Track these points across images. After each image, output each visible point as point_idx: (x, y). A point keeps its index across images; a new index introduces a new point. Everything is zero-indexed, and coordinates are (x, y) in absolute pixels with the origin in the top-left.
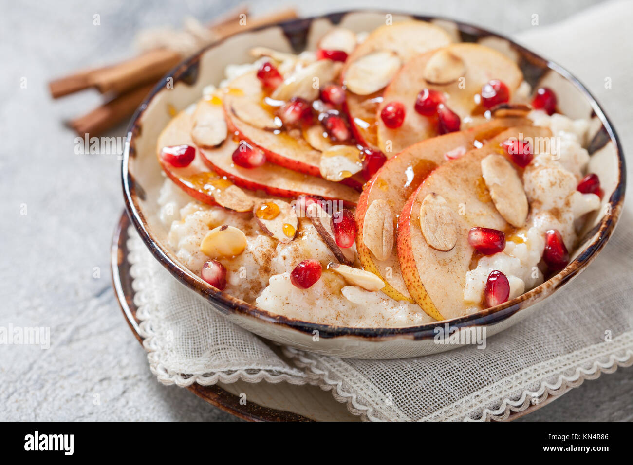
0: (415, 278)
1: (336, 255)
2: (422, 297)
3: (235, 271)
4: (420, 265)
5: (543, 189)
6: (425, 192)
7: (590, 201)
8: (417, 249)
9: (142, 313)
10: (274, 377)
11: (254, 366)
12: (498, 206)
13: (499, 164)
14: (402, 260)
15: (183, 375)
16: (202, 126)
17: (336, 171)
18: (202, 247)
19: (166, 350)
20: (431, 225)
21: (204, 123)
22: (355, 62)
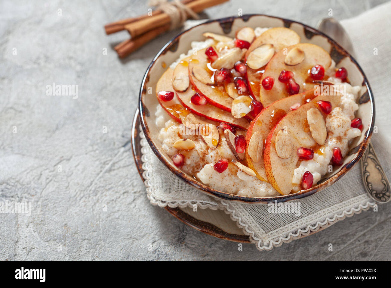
0: (271, 172)
1: (235, 156)
2: (273, 182)
3: (189, 158)
4: (273, 166)
5: (334, 128)
6: (279, 129)
7: (356, 132)
8: (273, 158)
9: (145, 166)
10: (203, 206)
11: (194, 200)
12: (313, 135)
13: (315, 113)
14: (265, 162)
15: (162, 201)
16: (178, 80)
17: (239, 113)
18: (174, 145)
19: (155, 188)
20: (280, 146)
21: (179, 78)
22: (252, 51)
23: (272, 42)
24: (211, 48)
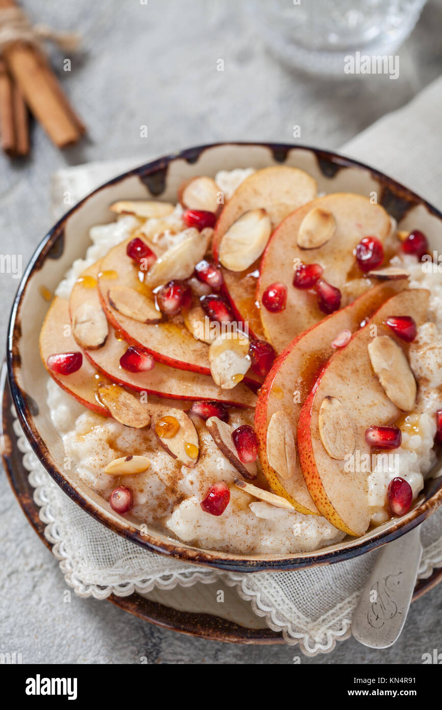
0: (322, 495)
1: (240, 472)
2: (331, 514)
3: (142, 491)
4: (325, 481)
5: (431, 370)
6: (321, 398)
8: (321, 463)
9: (45, 514)
10: (187, 580)
11: (167, 573)
12: (389, 394)
13: (384, 345)
14: (306, 474)
15: (98, 586)
16: (83, 322)
17: (228, 377)
19: (77, 559)
20: (331, 435)
21: (84, 318)
22: (225, 232)
23: (261, 204)
24: (138, 242)
